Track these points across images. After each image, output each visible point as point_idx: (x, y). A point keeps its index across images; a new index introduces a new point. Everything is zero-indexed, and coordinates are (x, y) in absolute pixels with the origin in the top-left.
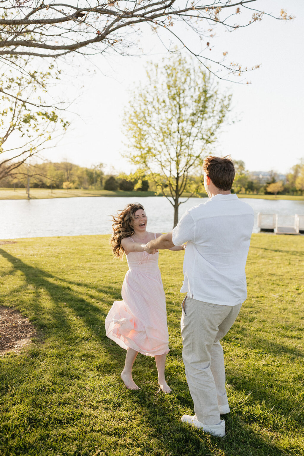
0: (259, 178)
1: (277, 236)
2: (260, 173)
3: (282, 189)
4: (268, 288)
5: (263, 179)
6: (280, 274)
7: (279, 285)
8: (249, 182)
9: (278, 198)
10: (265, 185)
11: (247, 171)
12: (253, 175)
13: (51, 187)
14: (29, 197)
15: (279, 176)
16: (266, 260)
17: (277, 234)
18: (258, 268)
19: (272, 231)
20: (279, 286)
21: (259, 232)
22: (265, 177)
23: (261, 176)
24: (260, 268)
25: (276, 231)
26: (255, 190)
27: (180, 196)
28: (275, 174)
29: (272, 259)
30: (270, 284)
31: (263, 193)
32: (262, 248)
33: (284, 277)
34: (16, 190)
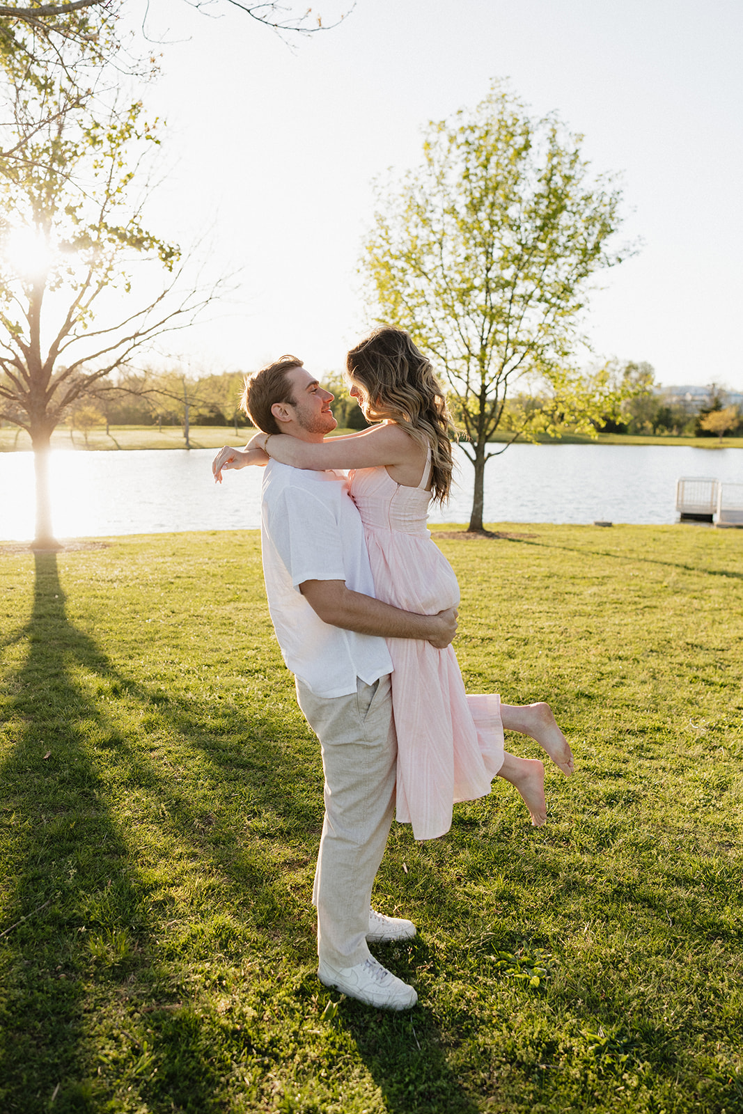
0: (684, 401)
1: (720, 530)
2: (687, 389)
3: (736, 424)
4: (679, 694)
5: (694, 403)
6: (717, 644)
7: (712, 684)
8: (661, 411)
9: (727, 443)
10: (697, 415)
11: (659, 386)
12: (671, 395)
13: (236, 424)
14: (187, 443)
15: (729, 396)
16: (686, 599)
17: (719, 526)
18: (660, 625)
19: (708, 519)
20: (713, 688)
21: (676, 522)
22: (697, 398)
23: (689, 397)
24: (666, 624)
25: (716, 518)
26: (675, 427)
27: (487, 439)
28: (721, 391)
29: (700, 595)
30: (686, 680)
31: (692, 435)
32: (677, 566)
33: (728, 655)
34: (163, 431)
